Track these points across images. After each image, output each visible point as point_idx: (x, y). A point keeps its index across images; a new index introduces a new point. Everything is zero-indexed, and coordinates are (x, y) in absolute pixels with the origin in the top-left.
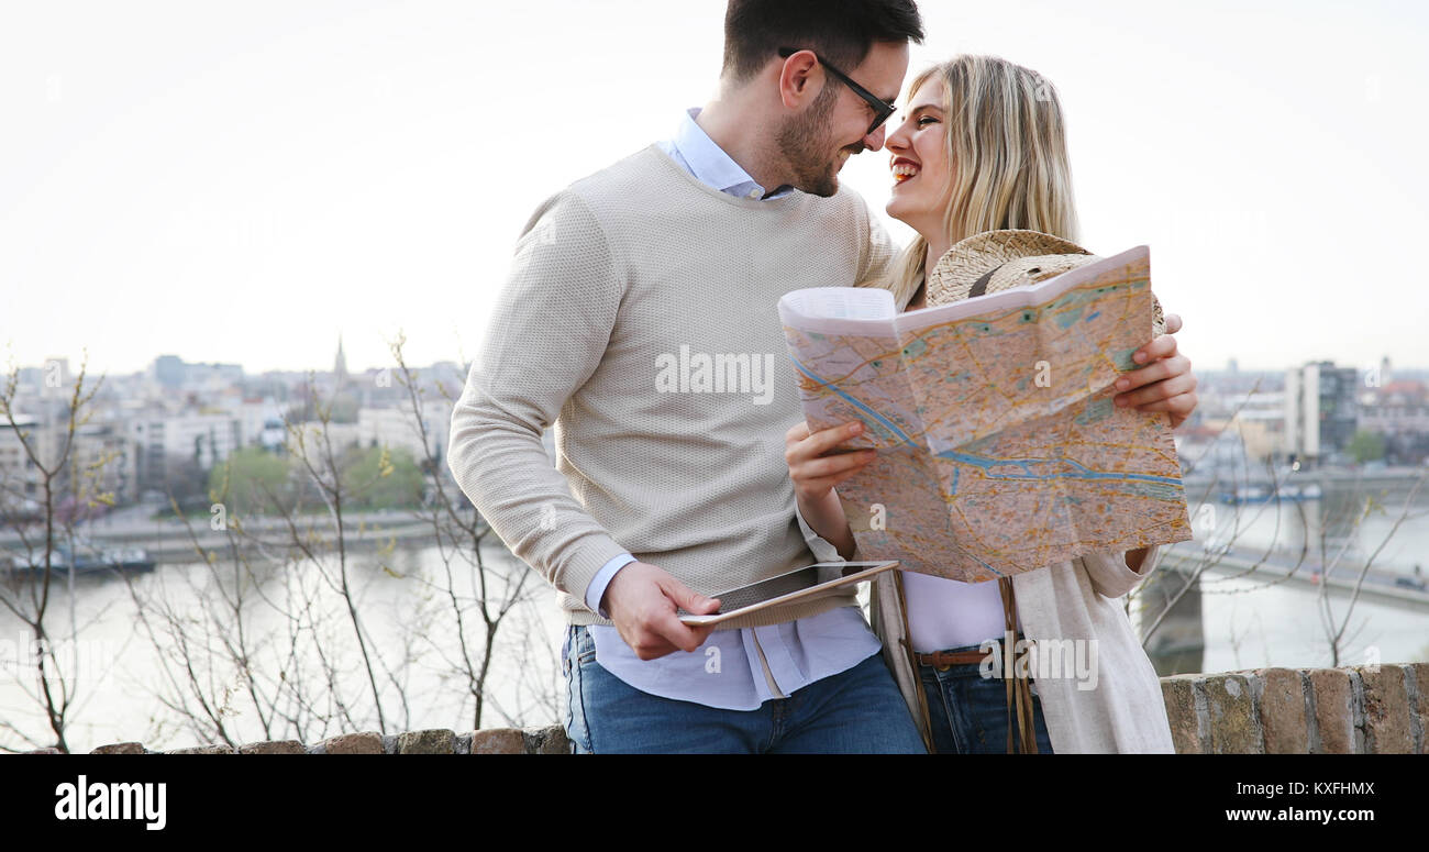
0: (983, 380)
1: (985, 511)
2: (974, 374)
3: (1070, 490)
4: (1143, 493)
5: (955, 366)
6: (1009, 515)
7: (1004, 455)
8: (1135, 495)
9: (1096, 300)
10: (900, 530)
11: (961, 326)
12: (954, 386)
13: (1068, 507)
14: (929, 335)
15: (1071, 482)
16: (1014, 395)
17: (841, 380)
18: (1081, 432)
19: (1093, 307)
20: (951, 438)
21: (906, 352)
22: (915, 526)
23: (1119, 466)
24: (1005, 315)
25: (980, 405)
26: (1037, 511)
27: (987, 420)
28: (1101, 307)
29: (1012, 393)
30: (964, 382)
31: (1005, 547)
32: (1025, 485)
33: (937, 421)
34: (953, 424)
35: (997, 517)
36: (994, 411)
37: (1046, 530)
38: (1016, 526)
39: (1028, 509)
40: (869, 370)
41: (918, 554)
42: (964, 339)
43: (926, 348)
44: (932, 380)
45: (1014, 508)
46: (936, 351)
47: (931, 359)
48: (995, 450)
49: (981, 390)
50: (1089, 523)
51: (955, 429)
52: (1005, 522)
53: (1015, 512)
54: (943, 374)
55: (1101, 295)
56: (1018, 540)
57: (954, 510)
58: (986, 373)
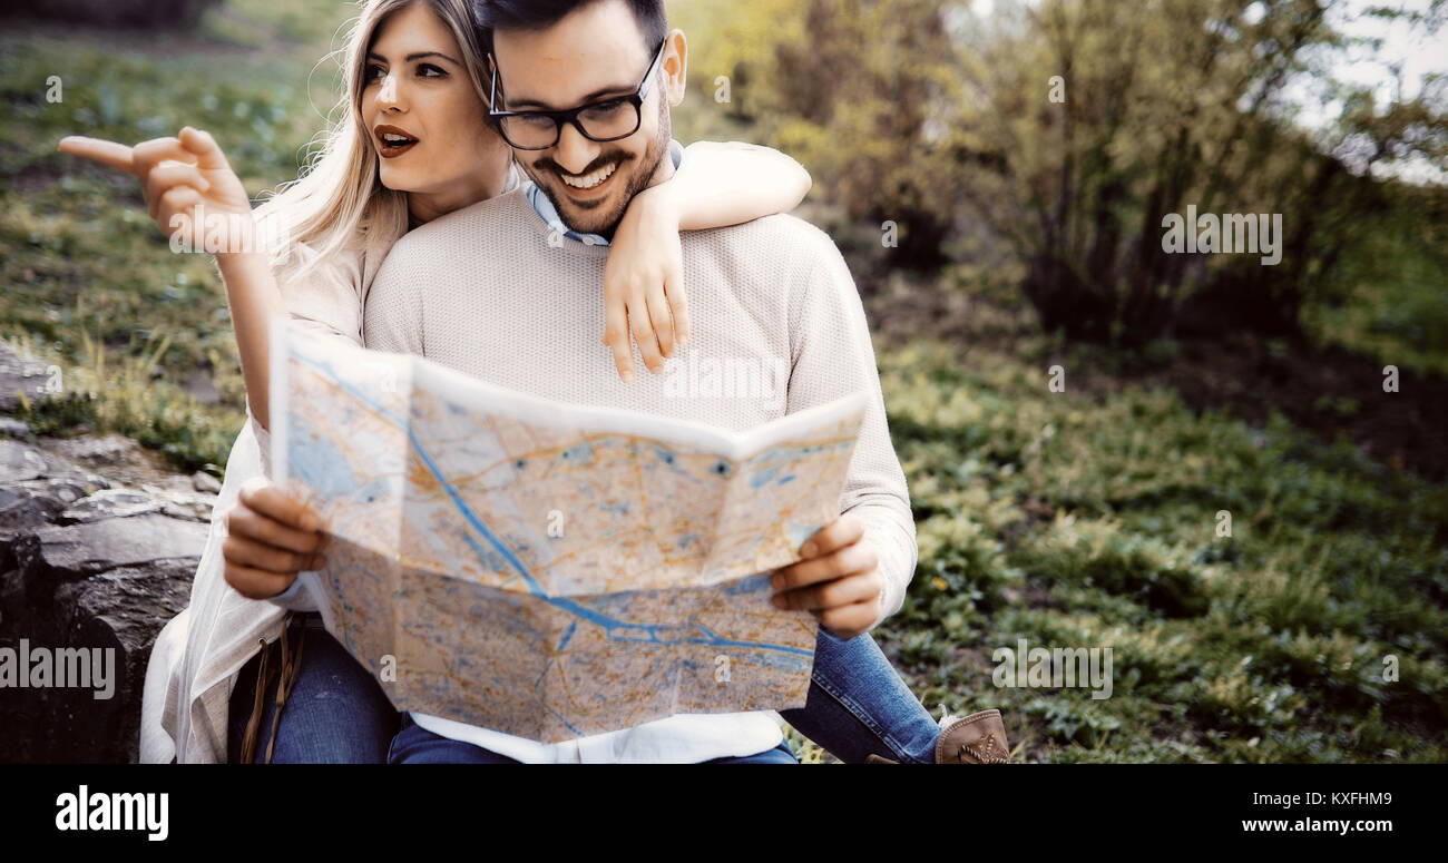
0: (641, 520)
1: (590, 671)
2: (636, 509)
3: (690, 655)
4: (769, 664)
5: (616, 492)
6: (615, 676)
7: (633, 617)
8: (759, 665)
9: (798, 461)
10: (471, 679)
11: (641, 446)
12: (606, 517)
13: (680, 671)
14: (600, 442)
15: (694, 647)
16: (670, 550)
17: (465, 481)
18: (725, 601)
19: (792, 468)
20: (579, 581)
21: (566, 455)
22: (493, 679)
23: (752, 635)
24: (698, 455)
25: (628, 550)
26: (646, 676)
27: (630, 573)
28: (800, 470)
29: (669, 547)
30: (619, 515)
31: (598, 707)
32: (645, 649)
33: (571, 556)
34: (589, 565)
35: (601, 678)
36: (641, 561)
37: (648, 694)
38: (619, 688)
39: (637, 672)
40: (507, 473)
41: (487, 708)
42: (640, 461)
43: (591, 458)
44: (584, 501)
45: (623, 671)
46: (601, 465)
47: (591, 474)
48: (625, 610)
49: (635, 532)
50: (697, 686)
51: (588, 572)
52: (608, 683)
53: (622, 674)
54: (599, 498)
55: (804, 456)
56: (614, 702)
57: (555, 665)
58: (649, 512)
